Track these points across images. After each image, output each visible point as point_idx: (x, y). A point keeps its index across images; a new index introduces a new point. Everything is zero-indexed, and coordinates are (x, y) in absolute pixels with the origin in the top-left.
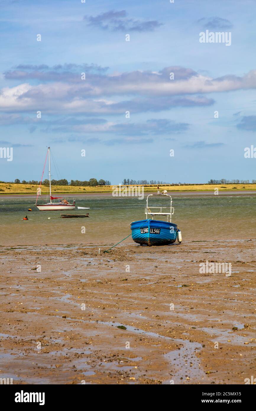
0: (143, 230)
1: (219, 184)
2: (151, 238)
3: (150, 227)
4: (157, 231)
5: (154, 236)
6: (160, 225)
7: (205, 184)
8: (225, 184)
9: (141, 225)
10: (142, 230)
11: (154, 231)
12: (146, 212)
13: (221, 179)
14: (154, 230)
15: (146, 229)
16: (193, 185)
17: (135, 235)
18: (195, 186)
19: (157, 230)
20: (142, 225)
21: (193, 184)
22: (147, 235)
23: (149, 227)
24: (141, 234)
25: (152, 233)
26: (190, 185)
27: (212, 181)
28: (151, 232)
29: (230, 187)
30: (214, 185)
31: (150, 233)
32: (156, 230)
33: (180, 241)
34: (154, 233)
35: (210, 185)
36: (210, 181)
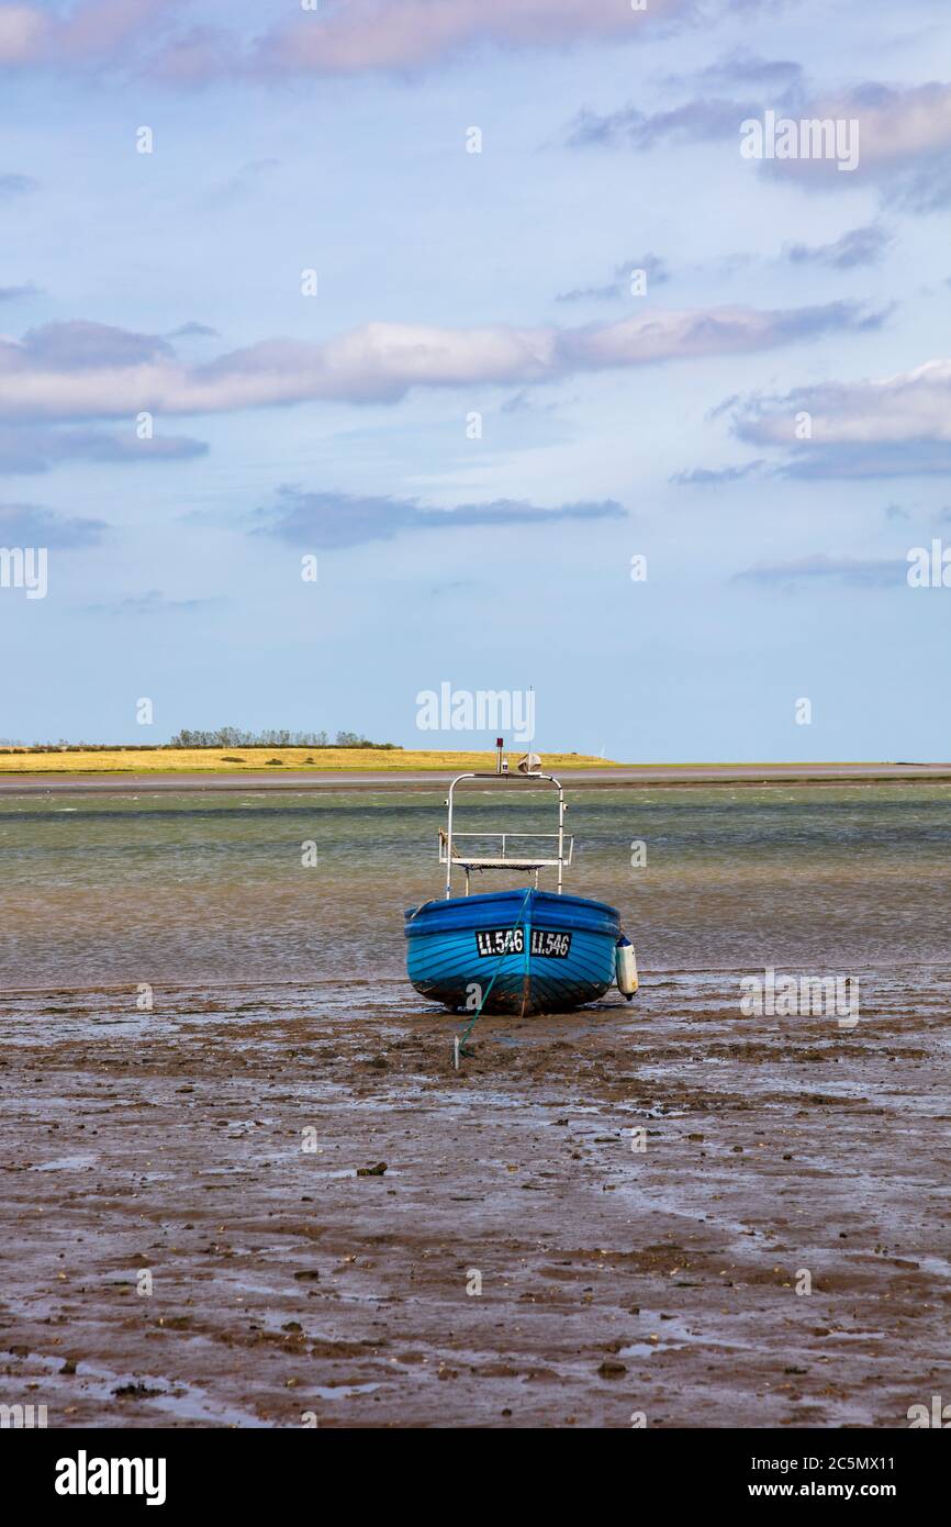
0: (493, 939)
1: (211, 747)
2: (534, 979)
3: (533, 924)
4: (558, 945)
5: (548, 968)
6: (572, 917)
7: (163, 745)
8: (239, 747)
9: (482, 916)
10: (484, 941)
11: (545, 945)
12: (443, 856)
13: (219, 730)
14: (545, 937)
15: (509, 933)
16: (118, 749)
17: (439, 964)
18: (124, 753)
19: (559, 937)
20: (489, 915)
21: (113, 744)
22: (518, 962)
23: (528, 927)
24: (481, 956)
25: (537, 955)
26: (102, 749)
27: (185, 736)
28: (535, 950)
29: (258, 758)
30: (196, 751)
31: (532, 955)
32: (553, 940)
33: (630, 988)
34: (545, 955)
35: (180, 751)
36: (180, 737)
